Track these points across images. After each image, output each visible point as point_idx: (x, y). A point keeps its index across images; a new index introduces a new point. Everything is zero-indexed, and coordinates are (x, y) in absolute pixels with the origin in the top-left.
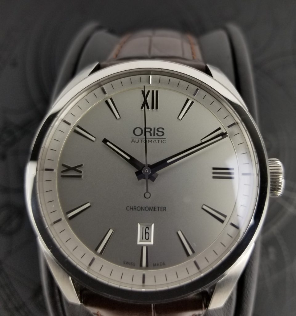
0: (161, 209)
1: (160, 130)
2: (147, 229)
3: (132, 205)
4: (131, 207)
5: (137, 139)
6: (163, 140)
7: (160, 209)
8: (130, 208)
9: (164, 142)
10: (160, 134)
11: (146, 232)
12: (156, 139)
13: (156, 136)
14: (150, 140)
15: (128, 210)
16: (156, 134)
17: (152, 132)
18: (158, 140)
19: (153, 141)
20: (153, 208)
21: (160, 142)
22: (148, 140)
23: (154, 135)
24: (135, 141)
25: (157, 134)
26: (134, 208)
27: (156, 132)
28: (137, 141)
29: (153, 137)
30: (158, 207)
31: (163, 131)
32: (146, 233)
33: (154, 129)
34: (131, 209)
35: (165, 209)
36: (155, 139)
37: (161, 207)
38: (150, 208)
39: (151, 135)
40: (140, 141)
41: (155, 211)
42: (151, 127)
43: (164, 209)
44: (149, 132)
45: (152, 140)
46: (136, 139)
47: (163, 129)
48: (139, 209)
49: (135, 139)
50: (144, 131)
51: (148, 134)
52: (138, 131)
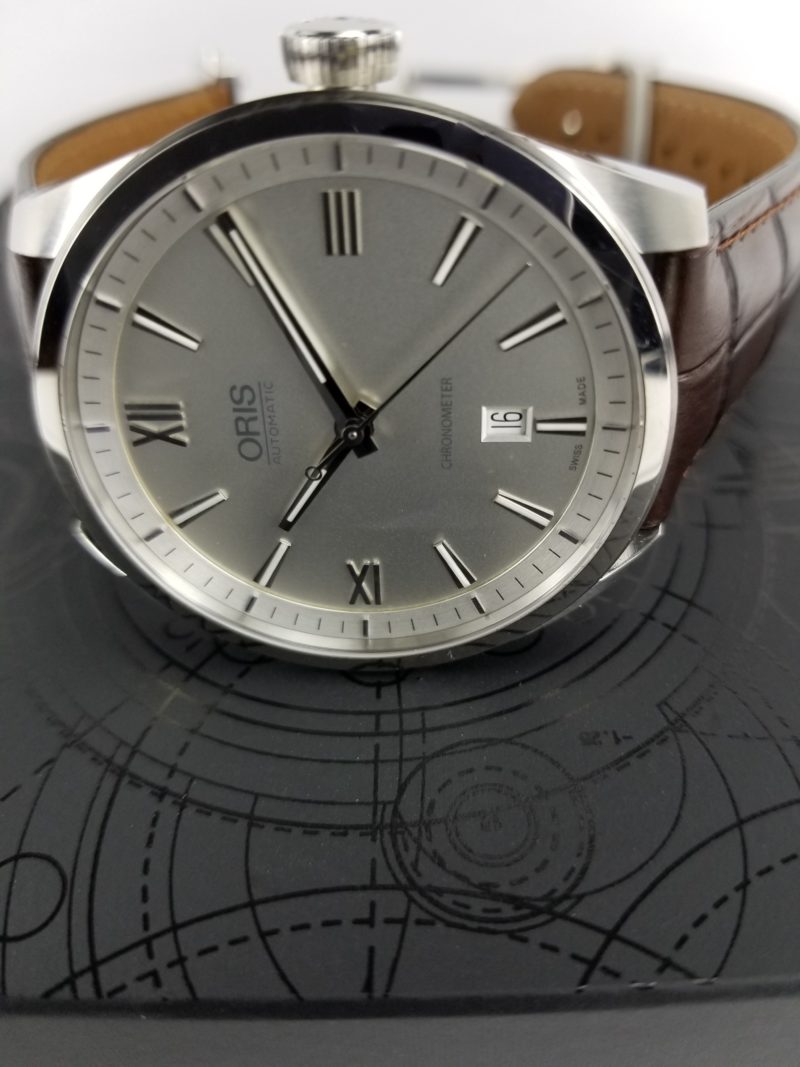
0: (446, 390)
1: (237, 396)
2: (495, 418)
3: (439, 457)
4: (444, 458)
5: (272, 451)
6: (264, 389)
7: (445, 393)
8: (447, 460)
9: (268, 386)
10: (248, 395)
11: (502, 418)
12: (265, 405)
13: (257, 405)
14: (268, 420)
15: (451, 465)
16: (252, 406)
17: (246, 415)
18: (267, 400)
19: (271, 414)
20: (443, 410)
21: (270, 396)
22: (270, 424)
23: (254, 410)
24: (278, 456)
25: (250, 403)
26: (446, 452)
27: (244, 405)
28: (276, 451)
29: (258, 414)
30: (443, 396)
31: (238, 389)
32: (506, 420)
33: (235, 410)
34: (449, 458)
36: (265, 410)
37: (442, 390)
38: (443, 416)
39: (255, 419)
40: (275, 444)
41: (451, 405)
42: (234, 418)
43: (447, 383)
44: (247, 422)
45: (270, 417)
46: (270, 453)
47: (233, 388)
48: (447, 442)
49: (272, 457)
50: (247, 436)
51: (254, 426)
52: (250, 449)
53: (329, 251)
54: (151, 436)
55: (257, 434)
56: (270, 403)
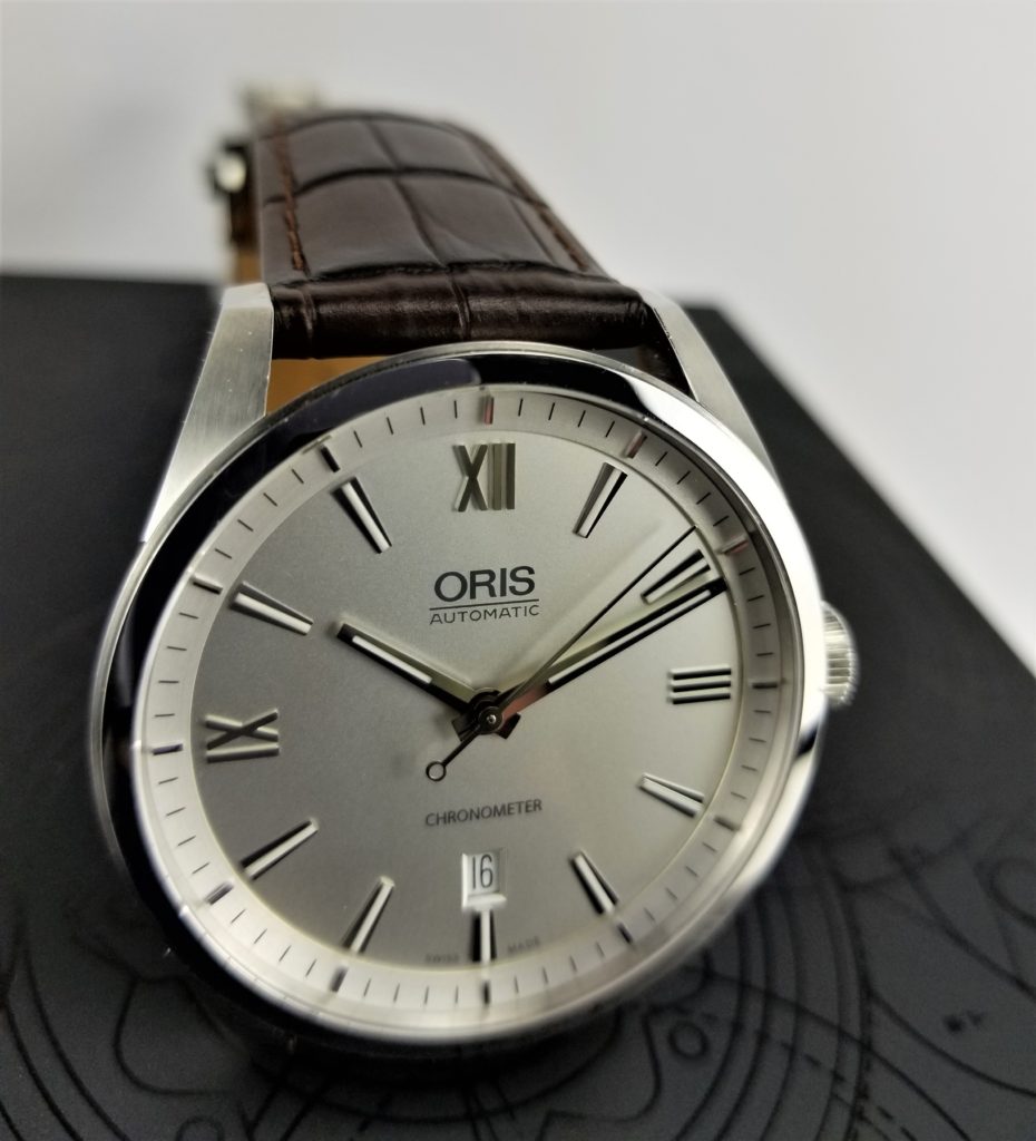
0: (527, 807)
1: (520, 574)
2: (486, 861)
3: (443, 809)
4: (441, 815)
5: (449, 613)
6: (529, 605)
7: (523, 806)
8: (438, 819)
9: (534, 611)
10: (522, 587)
11: (484, 867)
12: (509, 606)
13: (510, 596)
15: (432, 825)
16: (508, 590)
17: (496, 584)
18: (516, 608)
19: (498, 613)
20: (503, 807)
21: (521, 612)
22: (485, 611)
23: (503, 593)
24: (443, 619)
25: (513, 589)
26: (450, 818)
27: (510, 582)
28: (449, 618)
29: (498, 598)
30: (520, 804)
31: (530, 577)
32: (482, 872)
33: (503, 571)
34: (441, 822)
35: (537, 805)
36: (506, 606)
37: (527, 802)
38: (496, 808)
39: (492, 593)
40: (458, 617)
41: (509, 814)
42: (491, 568)
43: (535, 806)
45: (495, 611)
46: (446, 611)
47: (531, 571)
48: (462, 816)
49: (441, 612)
50: (469, 585)
51: (482, 592)
52: (451, 587)
53: (675, 677)
54: (472, 472)
55: (473, 596)
56: (512, 612)
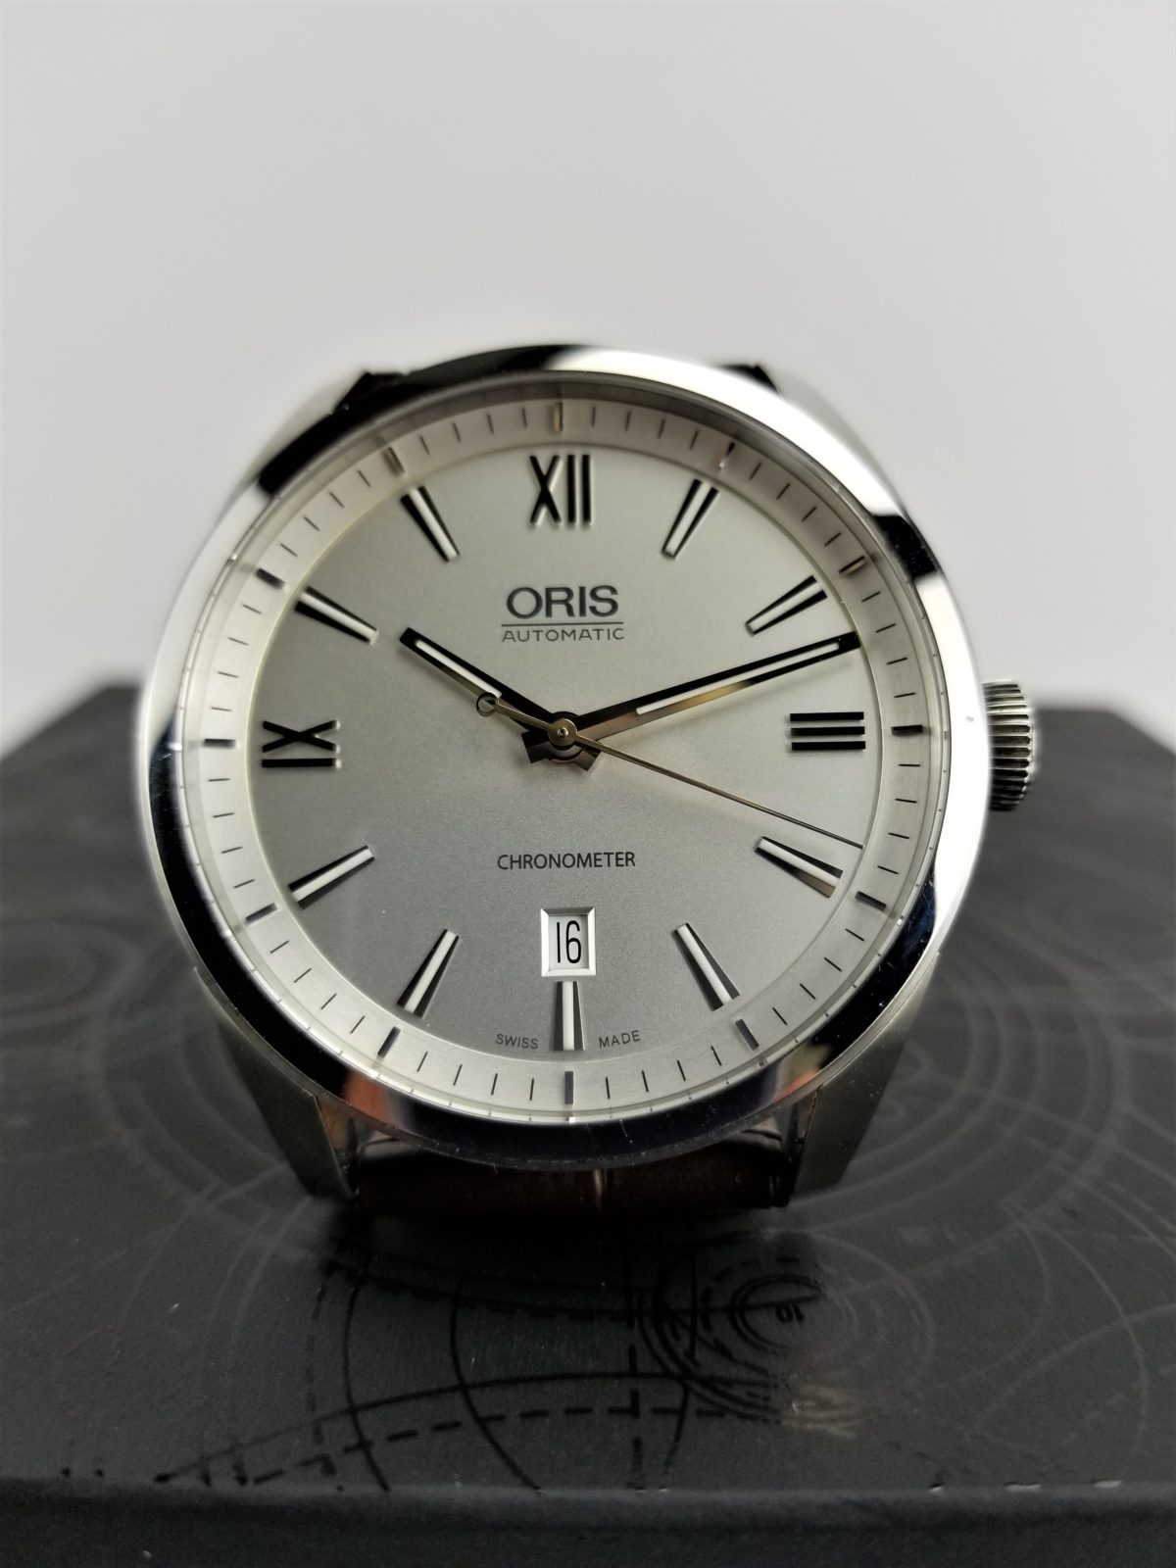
0: (617, 859)
1: (602, 593)
2: (573, 927)
3: (517, 851)
4: (515, 858)
5: (523, 630)
6: (612, 627)
7: (613, 857)
8: (512, 862)
9: (618, 634)
10: (604, 607)
11: (570, 938)
12: (590, 628)
13: (590, 616)
14: (569, 629)
15: (506, 868)
16: (588, 610)
17: (575, 602)
18: (598, 630)
19: (578, 634)
20: (589, 856)
21: (603, 634)
22: (563, 631)
23: (583, 612)
24: (516, 638)
25: (593, 609)
26: (525, 861)
27: (589, 602)
28: (523, 636)
29: (577, 618)
30: (609, 854)
31: (614, 597)
32: (568, 942)
33: (582, 590)
34: (515, 865)
35: (630, 858)
36: (586, 627)
37: (617, 854)
38: (579, 856)
39: (570, 613)
40: (533, 636)
41: (596, 866)
42: (570, 587)
43: (627, 860)
44: (566, 602)
45: (574, 632)
46: (519, 628)
47: (613, 591)
48: (540, 862)
49: (514, 630)
50: (545, 601)
51: (559, 611)
52: (525, 602)
53: (795, 718)
54: (543, 480)
55: (549, 613)
56: (594, 634)
